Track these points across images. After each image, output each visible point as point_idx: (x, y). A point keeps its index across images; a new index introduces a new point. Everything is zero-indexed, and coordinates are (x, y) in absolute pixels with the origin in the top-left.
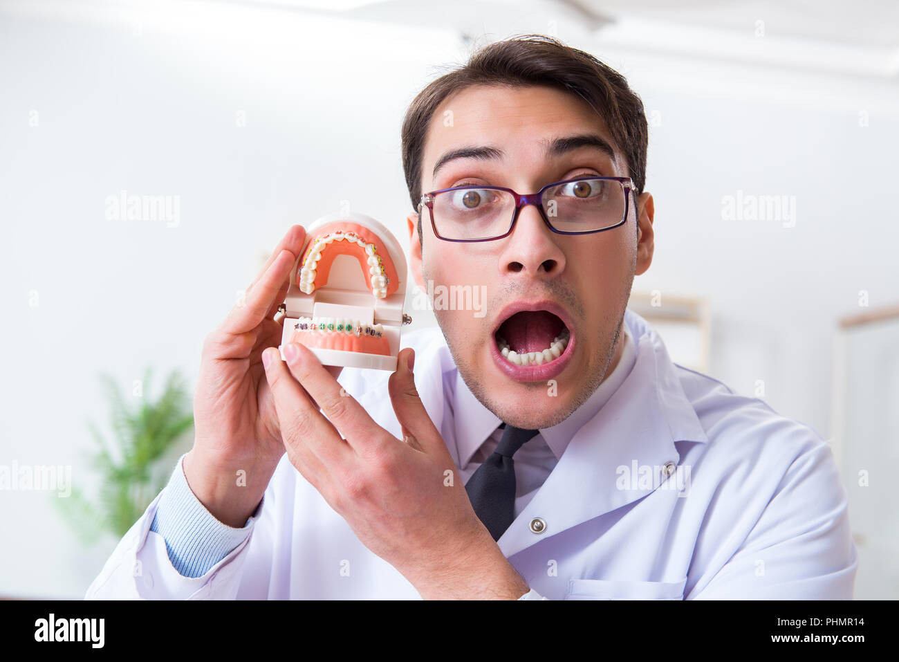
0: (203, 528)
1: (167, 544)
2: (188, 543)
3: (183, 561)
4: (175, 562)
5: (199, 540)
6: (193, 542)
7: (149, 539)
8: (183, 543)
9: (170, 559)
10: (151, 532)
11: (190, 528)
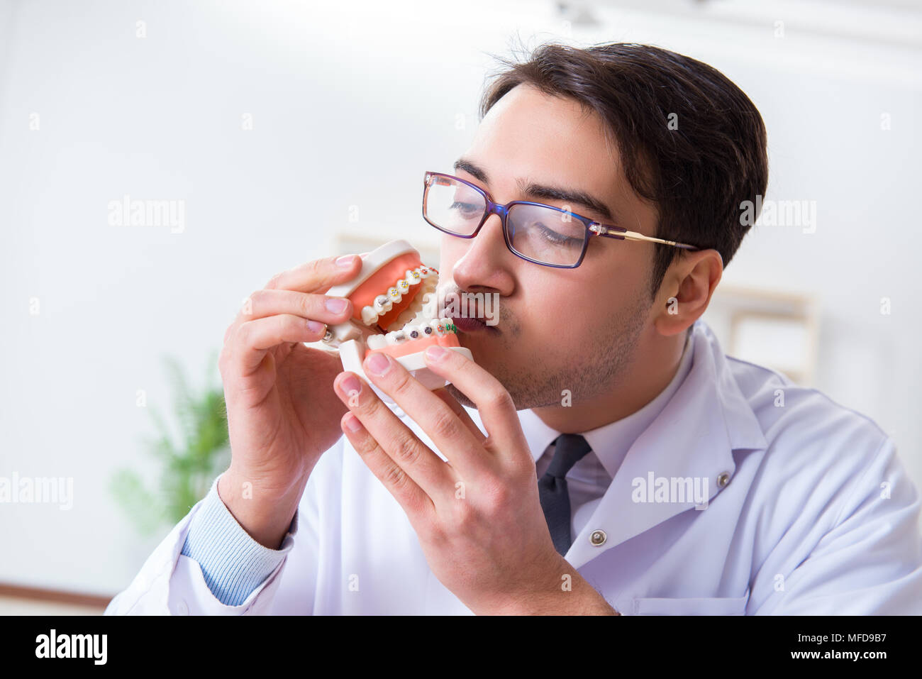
0: (244, 554)
1: (203, 570)
2: (228, 568)
3: (222, 589)
4: (213, 589)
5: (239, 566)
6: (233, 568)
7: (180, 564)
8: (223, 569)
9: (208, 586)
10: (182, 556)
11: (230, 553)
